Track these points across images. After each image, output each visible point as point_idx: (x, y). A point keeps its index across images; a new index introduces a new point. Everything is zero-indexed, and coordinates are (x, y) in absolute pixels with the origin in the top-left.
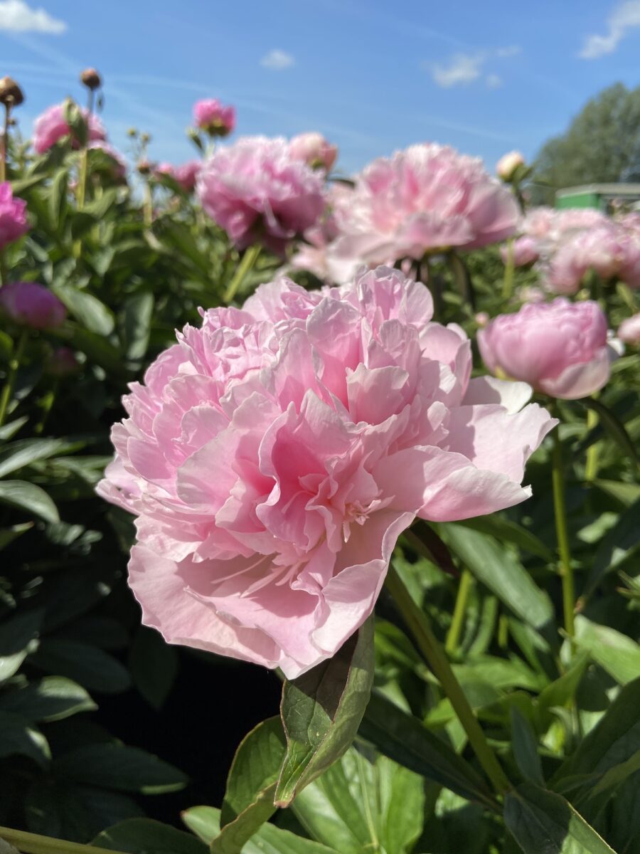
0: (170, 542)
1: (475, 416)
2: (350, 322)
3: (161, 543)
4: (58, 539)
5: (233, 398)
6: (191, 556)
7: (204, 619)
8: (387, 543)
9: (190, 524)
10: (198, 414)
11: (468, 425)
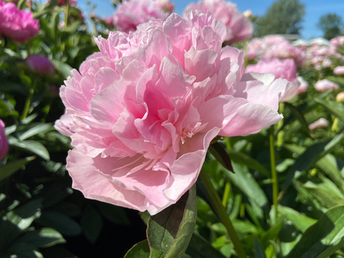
0: (90, 148)
1: (247, 87)
2: (186, 29)
3: (85, 148)
4: (51, 169)
5: (122, 63)
6: (100, 154)
7: (108, 188)
8: (206, 141)
9: (101, 137)
10: (103, 72)
11: (244, 92)
